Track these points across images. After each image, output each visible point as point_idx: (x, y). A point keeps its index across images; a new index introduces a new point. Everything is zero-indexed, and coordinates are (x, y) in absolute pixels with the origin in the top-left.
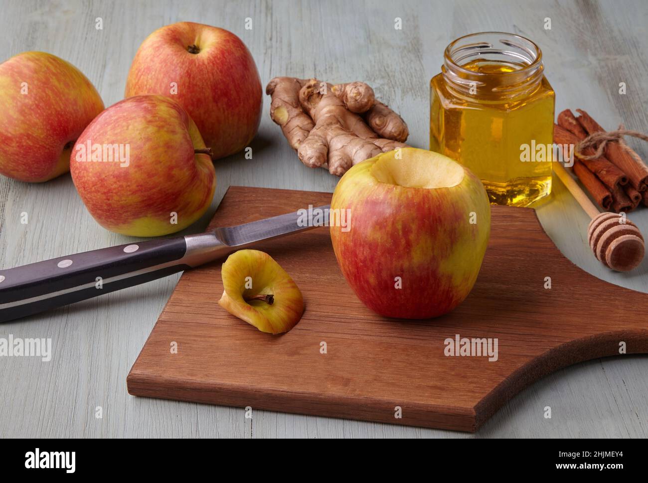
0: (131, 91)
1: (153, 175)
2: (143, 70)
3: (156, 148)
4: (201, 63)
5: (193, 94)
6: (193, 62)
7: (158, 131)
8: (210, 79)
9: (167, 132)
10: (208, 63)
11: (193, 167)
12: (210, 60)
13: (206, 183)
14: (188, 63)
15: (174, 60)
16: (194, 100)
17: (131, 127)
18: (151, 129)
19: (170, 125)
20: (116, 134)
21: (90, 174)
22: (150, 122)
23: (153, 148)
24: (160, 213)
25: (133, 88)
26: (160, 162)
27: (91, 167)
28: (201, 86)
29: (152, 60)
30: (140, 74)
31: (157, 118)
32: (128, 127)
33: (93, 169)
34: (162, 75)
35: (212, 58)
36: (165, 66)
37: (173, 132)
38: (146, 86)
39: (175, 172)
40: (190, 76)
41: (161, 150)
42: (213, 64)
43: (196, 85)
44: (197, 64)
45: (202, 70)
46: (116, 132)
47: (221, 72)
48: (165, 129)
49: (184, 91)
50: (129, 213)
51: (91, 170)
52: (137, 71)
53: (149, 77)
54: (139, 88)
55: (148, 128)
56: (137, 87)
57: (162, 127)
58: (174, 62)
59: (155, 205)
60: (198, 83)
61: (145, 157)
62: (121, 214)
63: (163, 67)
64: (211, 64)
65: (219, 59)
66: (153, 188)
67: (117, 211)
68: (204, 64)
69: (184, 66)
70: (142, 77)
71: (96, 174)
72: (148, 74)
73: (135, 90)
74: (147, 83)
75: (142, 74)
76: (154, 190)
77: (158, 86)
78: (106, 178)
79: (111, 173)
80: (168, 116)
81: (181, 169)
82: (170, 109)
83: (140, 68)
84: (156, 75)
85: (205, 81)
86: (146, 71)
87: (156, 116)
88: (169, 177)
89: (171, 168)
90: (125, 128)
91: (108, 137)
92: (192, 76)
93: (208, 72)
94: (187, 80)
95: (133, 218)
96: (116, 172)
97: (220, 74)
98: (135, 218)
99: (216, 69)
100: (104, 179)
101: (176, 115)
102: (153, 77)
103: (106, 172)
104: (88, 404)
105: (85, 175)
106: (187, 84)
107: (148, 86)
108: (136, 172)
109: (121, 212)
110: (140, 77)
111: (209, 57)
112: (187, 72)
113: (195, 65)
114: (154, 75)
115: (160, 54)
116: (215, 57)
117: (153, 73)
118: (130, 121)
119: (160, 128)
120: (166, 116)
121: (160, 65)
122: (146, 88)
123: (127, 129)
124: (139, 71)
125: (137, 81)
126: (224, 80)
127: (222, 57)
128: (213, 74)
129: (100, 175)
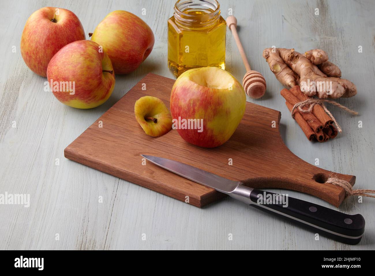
0: (26, 43)
1: (80, 81)
2: (32, 32)
3: (82, 68)
4: (60, 27)
5: (58, 43)
6: (56, 27)
7: (85, 60)
8: (65, 35)
9: (89, 61)
10: (64, 27)
11: (100, 79)
12: (64, 25)
13: (107, 87)
14: (54, 28)
15: (47, 27)
16: (59, 45)
17: (73, 56)
18: (82, 59)
19: (91, 58)
20: (66, 58)
21: (53, 76)
22: (82, 55)
23: (81, 68)
24: (82, 99)
25: (27, 42)
26: (83, 75)
27: (54, 72)
28: (62, 38)
29: (36, 27)
30: (30, 34)
31: (86, 54)
32: (72, 56)
33: (55, 73)
34: (43, 35)
35: (65, 24)
36: (44, 30)
37: (92, 61)
38: (35, 40)
39: (90, 80)
40: (56, 34)
41: (84, 69)
42: (66, 27)
43: (59, 38)
44: (59, 28)
45: (61, 31)
46: (66, 57)
47: (70, 30)
48: (88, 59)
49: (54, 42)
50: (68, 97)
51: (54, 74)
52: (28, 34)
53: (36, 36)
54: (31, 42)
55: (80, 57)
56: (30, 41)
57: (88, 58)
58: (48, 28)
59: (80, 95)
60: (60, 37)
61: (77, 71)
62: (65, 97)
63: (43, 30)
64: (65, 27)
65: (68, 25)
66: (79, 87)
67: (63, 95)
68: (62, 27)
69: (53, 29)
70: (32, 36)
71: (56, 76)
72: (35, 35)
73: (29, 43)
74: (35, 39)
75: (32, 35)
76: (79, 88)
77: (41, 40)
78: (59, 79)
79: (62, 77)
80: (91, 53)
81: (93, 80)
82: (93, 49)
83: (30, 32)
84: (40, 35)
85: (64, 35)
86: (33, 33)
87: (86, 53)
88: (87, 82)
89: (88, 78)
90: (71, 56)
91: (63, 59)
92: (57, 34)
93: (64, 31)
94: (55, 36)
95: (70, 99)
96: (64, 77)
97: (70, 32)
98: (71, 99)
99: (68, 29)
100: (58, 79)
101: (96, 53)
102: (38, 36)
103: (60, 76)
104: (42, 188)
105: (51, 75)
106: (55, 38)
107: (36, 40)
108: (72, 78)
109: (65, 96)
110: (31, 36)
111: (64, 24)
112: (55, 32)
113: (58, 28)
114: (39, 35)
115: (40, 24)
116: (66, 24)
117: (38, 34)
118: (73, 53)
119: (86, 58)
120: (90, 53)
121: (41, 30)
122: (35, 41)
123: (71, 57)
124: (30, 33)
125: (29, 38)
126: (72, 34)
127: (69, 23)
128: (67, 32)
129: (57, 77)
